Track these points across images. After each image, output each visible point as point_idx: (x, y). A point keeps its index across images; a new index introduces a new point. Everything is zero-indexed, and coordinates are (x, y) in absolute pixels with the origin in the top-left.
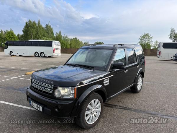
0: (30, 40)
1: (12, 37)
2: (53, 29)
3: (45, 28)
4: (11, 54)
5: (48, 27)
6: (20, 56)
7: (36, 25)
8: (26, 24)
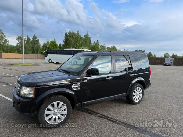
0: (65, 49)
1: (55, 46)
2: (91, 38)
3: (84, 38)
4: (50, 62)
5: (86, 36)
6: (57, 63)
7: (75, 35)
8: (66, 34)
